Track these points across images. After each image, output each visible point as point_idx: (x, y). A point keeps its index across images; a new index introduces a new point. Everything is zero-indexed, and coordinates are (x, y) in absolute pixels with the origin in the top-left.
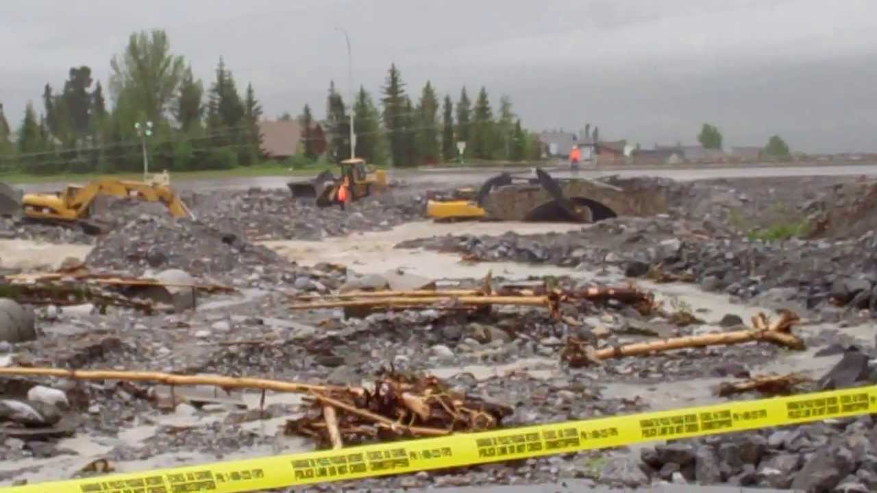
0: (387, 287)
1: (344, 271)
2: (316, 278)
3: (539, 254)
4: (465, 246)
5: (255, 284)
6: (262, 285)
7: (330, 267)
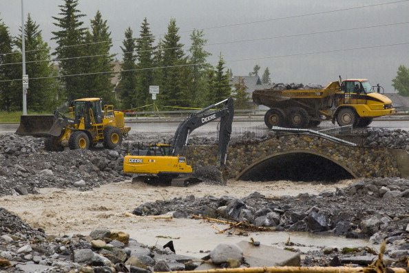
0: (243, 262)
1: (126, 240)
2: (96, 249)
3: (321, 221)
4: (227, 211)
5: (28, 257)
6: (37, 258)
7: (109, 236)
